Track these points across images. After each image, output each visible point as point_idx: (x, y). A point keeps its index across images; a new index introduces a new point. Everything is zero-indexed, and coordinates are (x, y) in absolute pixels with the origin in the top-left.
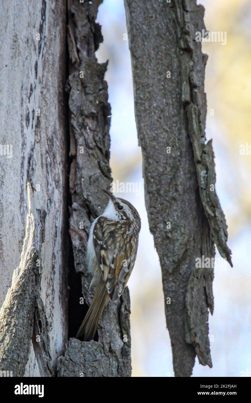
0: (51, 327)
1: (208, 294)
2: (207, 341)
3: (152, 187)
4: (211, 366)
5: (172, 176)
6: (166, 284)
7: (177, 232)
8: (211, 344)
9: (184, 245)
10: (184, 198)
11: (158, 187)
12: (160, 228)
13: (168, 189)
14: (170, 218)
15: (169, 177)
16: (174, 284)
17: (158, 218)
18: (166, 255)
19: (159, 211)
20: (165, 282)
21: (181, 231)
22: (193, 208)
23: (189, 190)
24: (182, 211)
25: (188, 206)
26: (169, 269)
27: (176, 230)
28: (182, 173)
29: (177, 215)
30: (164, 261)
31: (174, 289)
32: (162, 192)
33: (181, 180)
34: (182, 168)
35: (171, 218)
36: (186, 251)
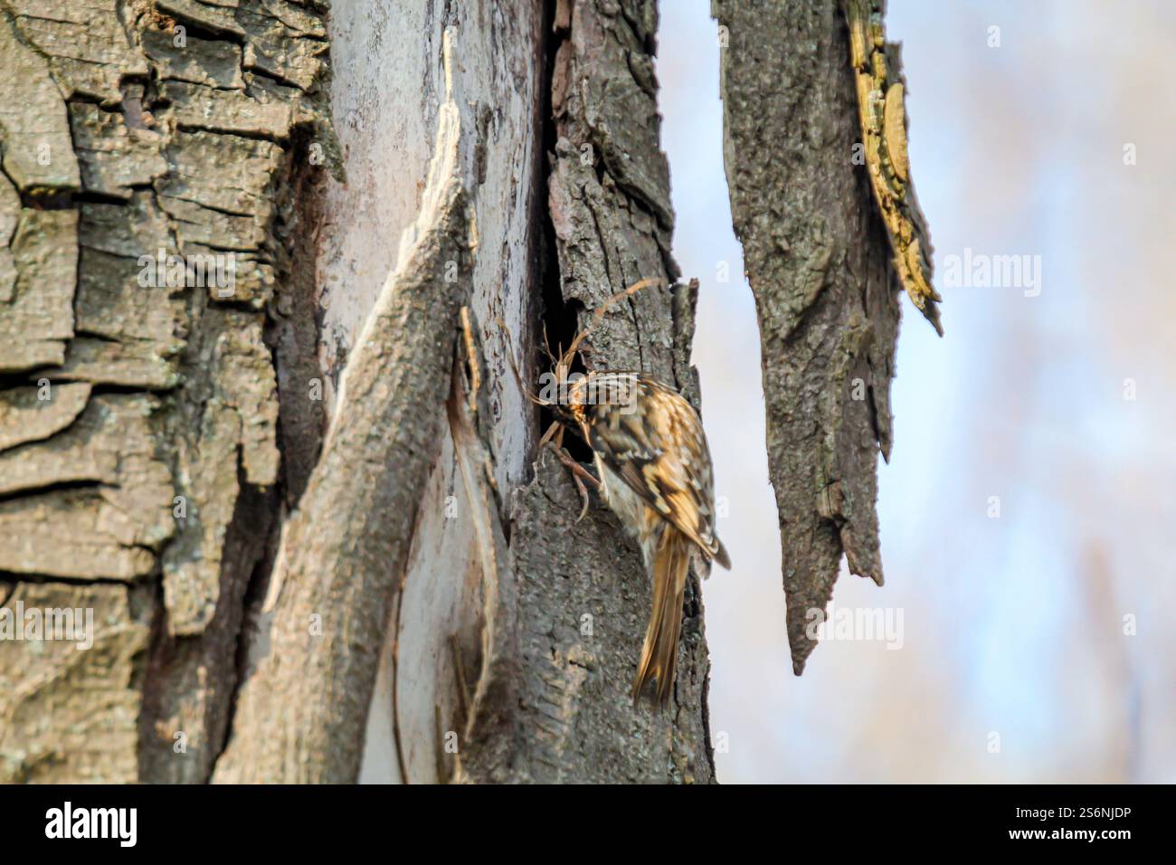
0: (496, 413)
1: (877, 405)
2: (870, 518)
3: (743, 121)
4: (879, 581)
5: (794, 101)
6: (773, 366)
7: (802, 239)
8: (881, 527)
9: (820, 271)
10: (825, 158)
11: (759, 122)
12: (759, 227)
13: (783, 129)
14: (786, 204)
15: (788, 100)
16: (791, 370)
17: (755, 200)
18: (775, 295)
19: (758, 182)
20: (769, 363)
21: (812, 239)
22: (846, 186)
23: (839, 142)
24: (816, 191)
25: (834, 180)
26: (779, 328)
27: (800, 233)
28: (820, 96)
29: (805, 199)
30: (769, 310)
31: (791, 381)
32: (767, 137)
33: (818, 113)
34: (822, 84)
35: (789, 204)
36: (825, 289)
